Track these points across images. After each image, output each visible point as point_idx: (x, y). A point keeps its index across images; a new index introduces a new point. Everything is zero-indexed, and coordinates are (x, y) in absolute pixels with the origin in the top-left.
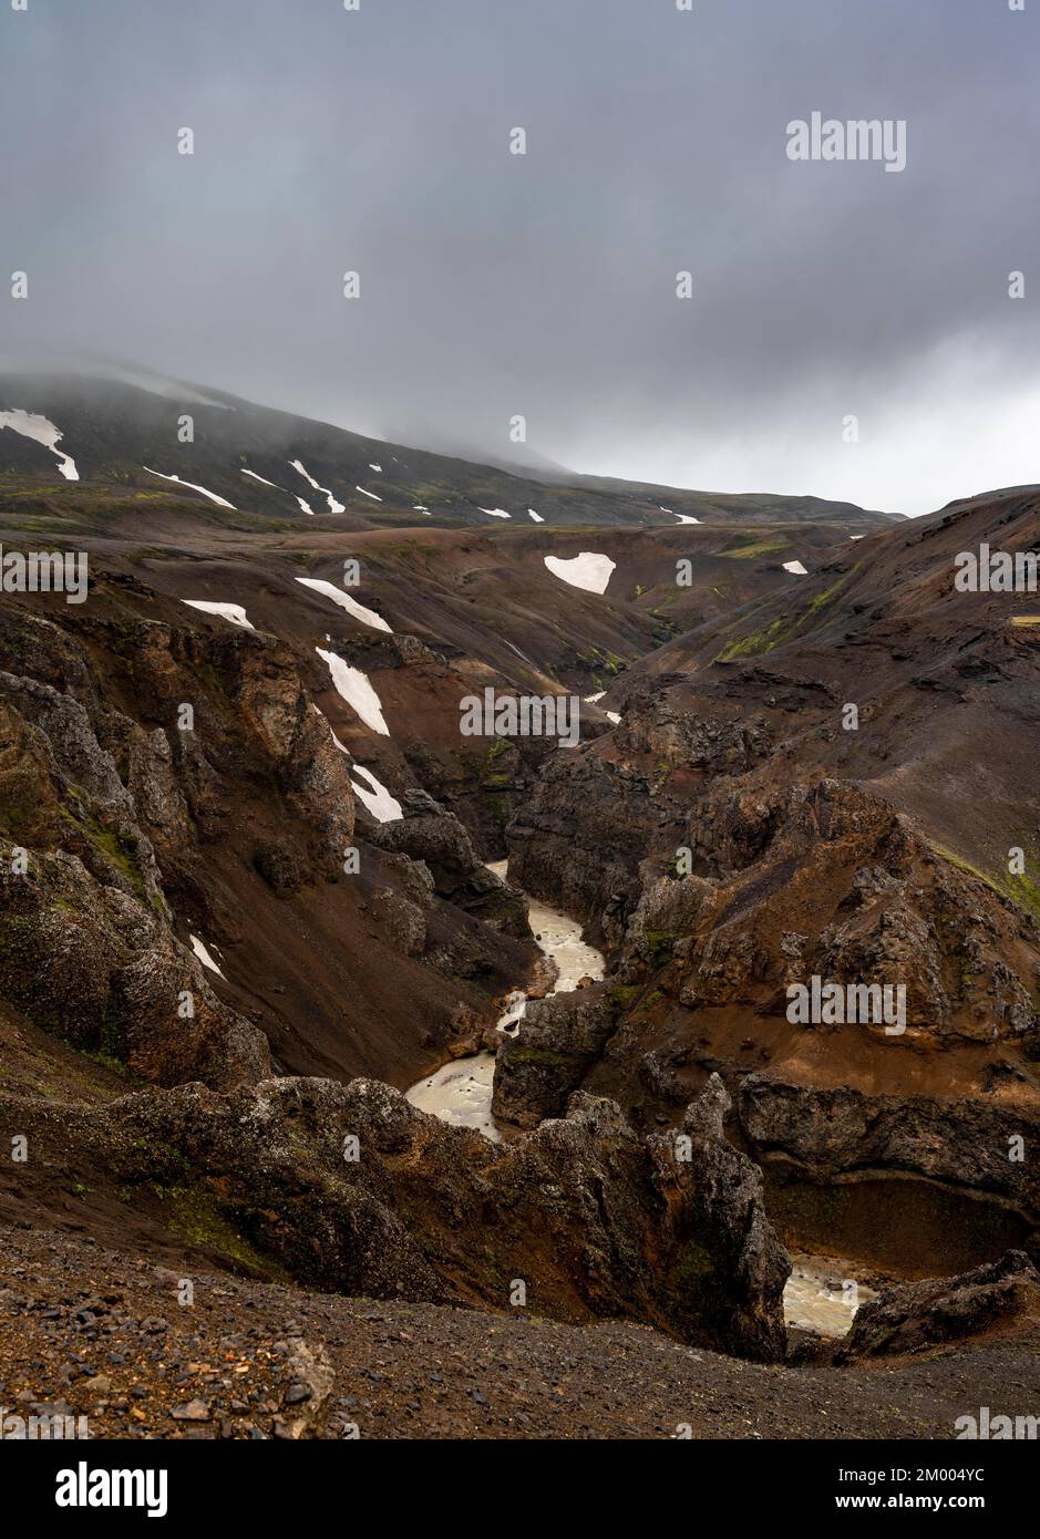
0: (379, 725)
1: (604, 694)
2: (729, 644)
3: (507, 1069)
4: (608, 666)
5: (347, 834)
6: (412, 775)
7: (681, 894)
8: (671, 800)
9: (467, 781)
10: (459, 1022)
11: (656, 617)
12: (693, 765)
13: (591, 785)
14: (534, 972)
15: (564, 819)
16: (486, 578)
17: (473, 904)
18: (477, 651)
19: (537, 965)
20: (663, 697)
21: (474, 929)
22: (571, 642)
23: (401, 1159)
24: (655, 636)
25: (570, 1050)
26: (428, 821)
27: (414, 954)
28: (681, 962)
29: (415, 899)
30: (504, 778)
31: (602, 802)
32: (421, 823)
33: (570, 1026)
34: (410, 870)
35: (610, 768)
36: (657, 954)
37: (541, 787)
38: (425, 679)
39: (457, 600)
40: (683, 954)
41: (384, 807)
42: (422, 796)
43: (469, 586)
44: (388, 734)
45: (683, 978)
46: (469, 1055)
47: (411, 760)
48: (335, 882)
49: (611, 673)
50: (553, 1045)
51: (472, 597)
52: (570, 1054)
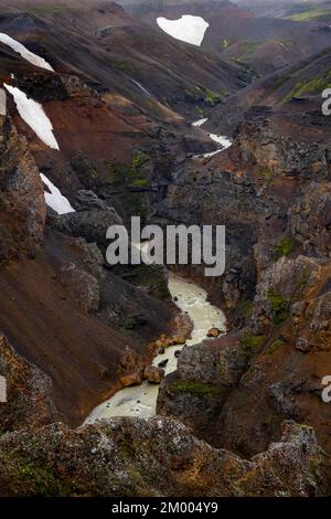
0: (52, 143)
1: (205, 120)
2: (298, 85)
3: (169, 396)
4: (207, 100)
5: (41, 223)
6: (76, 179)
7: (295, 270)
8: (271, 200)
9: (116, 184)
10: (127, 360)
11: (240, 64)
12: (289, 175)
13: (213, 188)
14: (176, 324)
15: (191, 213)
16: (119, 33)
17: (128, 274)
18: (116, 88)
19: (177, 319)
20: (265, 124)
21: (132, 292)
22: (181, 82)
23: (184, 475)
24: (239, 78)
25: (215, 382)
26: (95, 213)
27: (91, 311)
28: (296, 319)
29: (90, 271)
30: (144, 182)
31: (221, 200)
32: (89, 215)
33: (215, 365)
34: (86, 249)
35: (227, 175)
36: (278, 313)
37: (173, 189)
38: (83, 108)
39: (97, 49)
40: (299, 313)
41: (58, 202)
42: (89, 195)
43: (104, 39)
44: (57, 148)
45: (298, 330)
46: (135, 384)
47: (75, 168)
48: (33, 258)
49: (209, 105)
50: (203, 378)
51: (108, 47)
52: (215, 385)
